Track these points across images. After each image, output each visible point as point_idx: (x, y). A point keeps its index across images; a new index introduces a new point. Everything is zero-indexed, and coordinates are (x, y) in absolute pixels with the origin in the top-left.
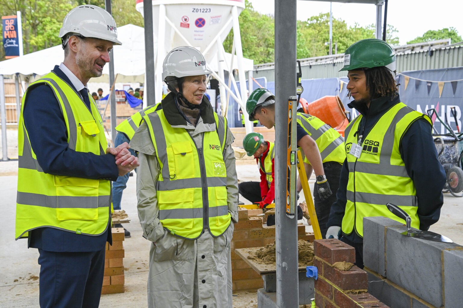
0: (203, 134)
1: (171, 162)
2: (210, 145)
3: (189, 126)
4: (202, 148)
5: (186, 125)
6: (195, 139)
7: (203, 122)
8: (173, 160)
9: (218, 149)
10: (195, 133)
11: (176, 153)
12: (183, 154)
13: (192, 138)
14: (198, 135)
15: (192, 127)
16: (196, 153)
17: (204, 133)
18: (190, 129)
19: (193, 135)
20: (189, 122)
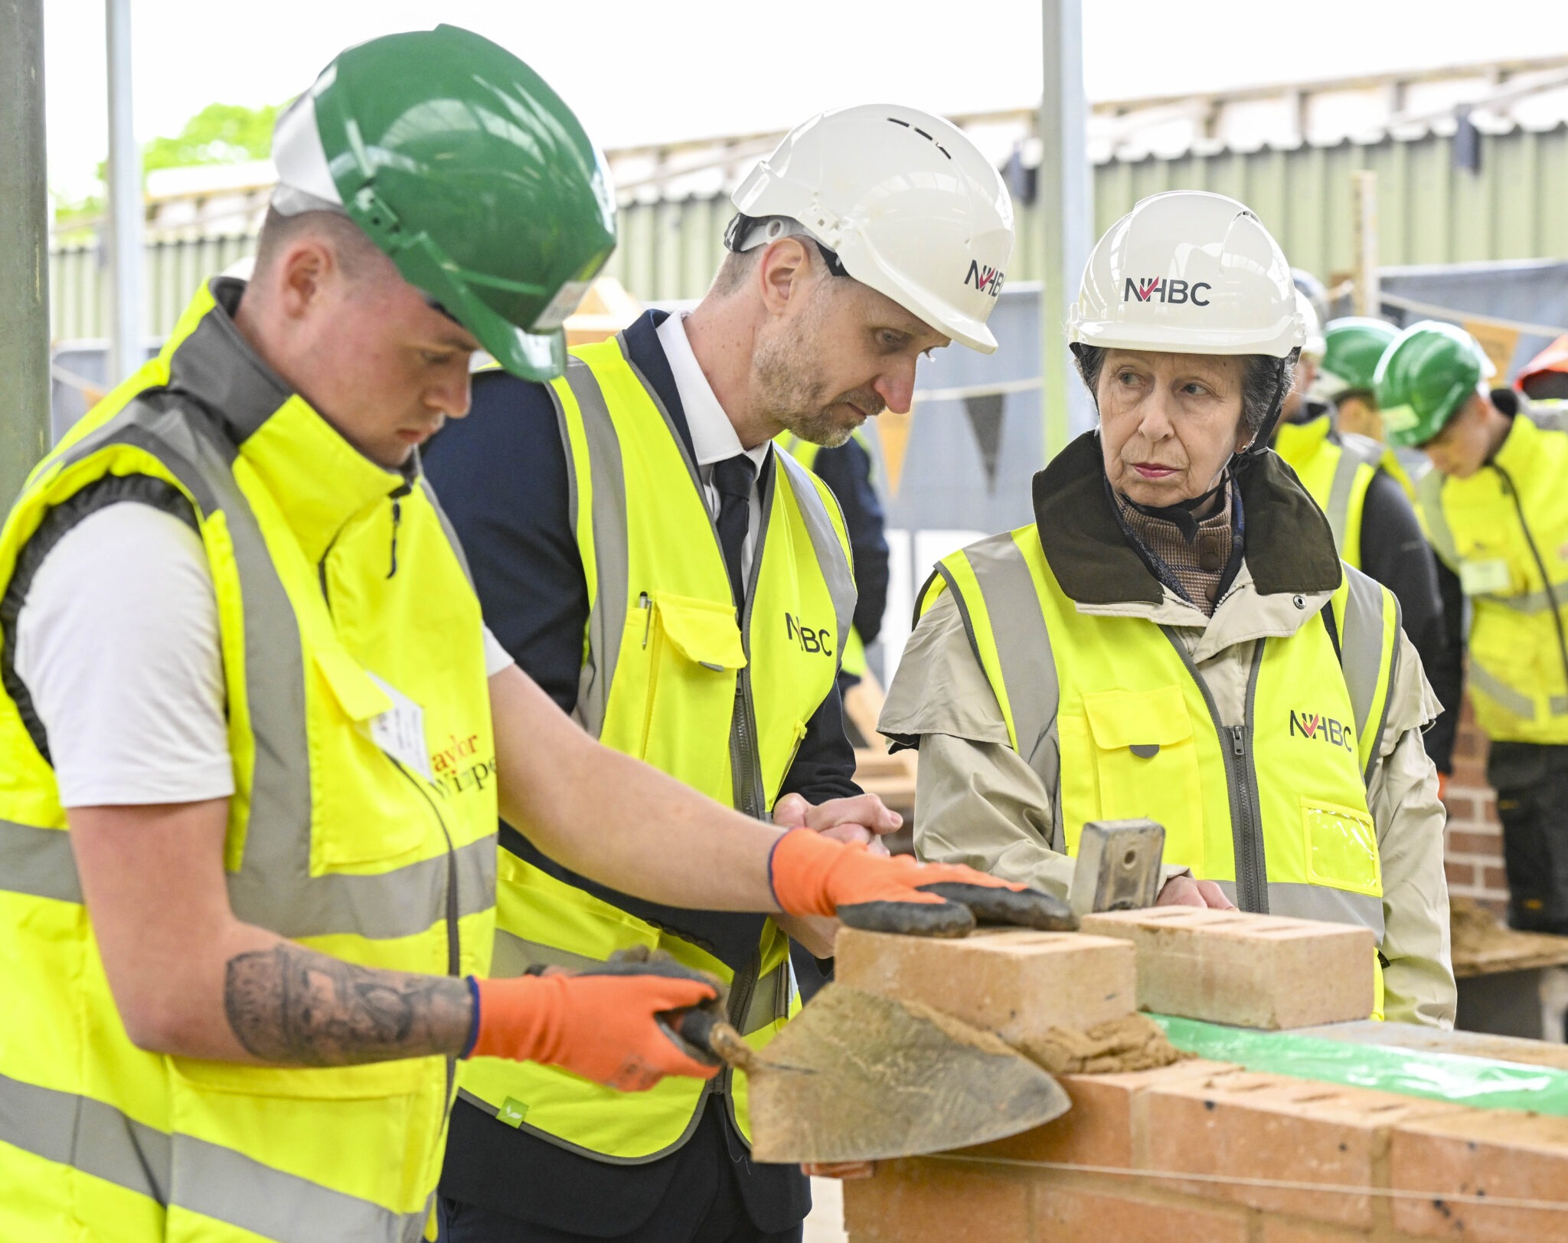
0: (1255, 650)
1: (1079, 791)
2: (1293, 716)
3: (1174, 610)
4: (1248, 728)
5: (1158, 600)
6: (1211, 677)
7: (1252, 587)
8: (1087, 780)
9: (1337, 737)
10: (1205, 648)
11: (1104, 742)
12: (1145, 752)
13: (1195, 670)
14: (1218, 657)
15: (1192, 616)
16: (1213, 747)
17: (1260, 643)
18: (1180, 628)
19: (1198, 659)
20: (1175, 591)
